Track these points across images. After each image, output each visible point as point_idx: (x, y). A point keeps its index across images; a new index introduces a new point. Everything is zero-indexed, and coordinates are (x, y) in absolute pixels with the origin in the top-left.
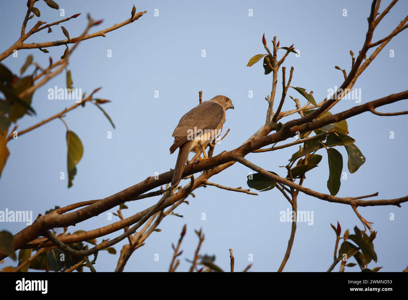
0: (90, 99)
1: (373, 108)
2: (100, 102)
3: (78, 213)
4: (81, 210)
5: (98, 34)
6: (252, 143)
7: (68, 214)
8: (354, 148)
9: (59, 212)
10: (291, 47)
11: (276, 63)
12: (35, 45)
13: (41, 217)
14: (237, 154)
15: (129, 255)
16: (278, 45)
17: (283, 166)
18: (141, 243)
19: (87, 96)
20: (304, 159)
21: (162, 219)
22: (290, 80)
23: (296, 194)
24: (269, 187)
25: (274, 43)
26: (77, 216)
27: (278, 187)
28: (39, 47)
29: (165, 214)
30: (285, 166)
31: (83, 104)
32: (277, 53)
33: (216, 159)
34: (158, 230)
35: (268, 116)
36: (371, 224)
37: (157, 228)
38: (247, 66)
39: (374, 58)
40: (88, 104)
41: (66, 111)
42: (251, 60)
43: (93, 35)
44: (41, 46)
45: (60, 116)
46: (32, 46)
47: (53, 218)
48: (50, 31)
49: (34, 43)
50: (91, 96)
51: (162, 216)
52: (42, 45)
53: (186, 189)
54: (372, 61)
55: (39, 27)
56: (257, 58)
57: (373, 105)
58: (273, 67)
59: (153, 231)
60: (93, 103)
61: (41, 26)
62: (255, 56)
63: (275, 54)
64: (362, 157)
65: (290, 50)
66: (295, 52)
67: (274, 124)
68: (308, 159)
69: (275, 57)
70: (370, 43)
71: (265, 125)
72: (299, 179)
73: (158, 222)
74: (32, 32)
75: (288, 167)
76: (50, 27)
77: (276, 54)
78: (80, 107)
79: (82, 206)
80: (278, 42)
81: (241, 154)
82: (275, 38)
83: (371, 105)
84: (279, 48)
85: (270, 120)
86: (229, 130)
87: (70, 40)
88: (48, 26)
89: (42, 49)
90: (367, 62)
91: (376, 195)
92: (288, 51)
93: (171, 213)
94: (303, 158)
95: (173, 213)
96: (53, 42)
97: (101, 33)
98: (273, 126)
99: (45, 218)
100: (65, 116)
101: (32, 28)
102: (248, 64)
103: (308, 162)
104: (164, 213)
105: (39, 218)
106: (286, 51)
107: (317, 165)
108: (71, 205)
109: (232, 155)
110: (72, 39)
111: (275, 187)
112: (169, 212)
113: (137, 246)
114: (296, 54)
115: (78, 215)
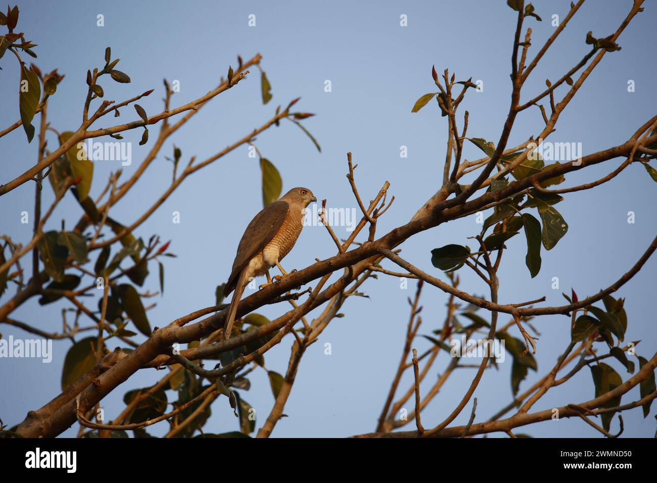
0: (286, 114)
1: (537, 183)
2: (299, 116)
3: (200, 324)
4: (203, 321)
5: (187, 107)
6: (398, 232)
7: (189, 326)
8: (553, 213)
9: (179, 322)
10: (468, 81)
11: (452, 104)
12: (103, 132)
13: (158, 330)
14: (381, 246)
15: (299, 354)
16: (453, 79)
17: (473, 237)
18: (312, 339)
19: (282, 111)
20: (502, 224)
21: (344, 301)
22: (465, 129)
23: (494, 271)
24: (457, 266)
25: (445, 77)
26: (198, 329)
27: (468, 263)
28: (109, 133)
29: (346, 295)
30: (475, 237)
31: (276, 122)
32: (452, 91)
33: (358, 253)
34: (340, 316)
35: (446, 174)
36: (535, 340)
37: (338, 312)
38: (412, 112)
39: (579, 87)
40: (283, 121)
41: (256, 133)
42: (418, 102)
43: (180, 109)
44: (111, 132)
45: (248, 140)
46: (99, 133)
47: (171, 333)
48: (117, 114)
49: (101, 129)
50: (287, 110)
51: (343, 297)
52: (112, 130)
53: (346, 278)
54: (576, 90)
55: (106, 109)
56: (426, 98)
57: (536, 180)
58: (448, 109)
59: (333, 317)
60: (290, 119)
61: (109, 107)
62: (422, 97)
63: (449, 93)
64: (563, 226)
65: (468, 84)
66: (475, 86)
67: (453, 184)
68: (506, 224)
69: (449, 95)
70: (518, 106)
71: (442, 187)
72: (497, 251)
73: (339, 305)
74: (96, 116)
75: (479, 238)
76: (118, 109)
77: (450, 91)
78: (274, 126)
79: (208, 312)
80: (452, 75)
81: (386, 246)
82: (446, 72)
83: (534, 179)
84: (454, 82)
85: (448, 178)
86: (394, 198)
87: (148, 119)
88: (115, 108)
89: (113, 134)
90: (571, 93)
91: (543, 299)
92: (465, 86)
93: (353, 293)
94: (501, 222)
95: (357, 292)
96: (127, 124)
97: (191, 106)
98: (452, 188)
99: (162, 332)
100: (255, 140)
101: (96, 111)
102: (413, 109)
103: (508, 227)
104: (344, 294)
105: (155, 333)
106: (463, 86)
107: (518, 231)
108: (195, 312)
109: (376, 246)
110: (151, 119)
111: (465, 264)
112: (351, 292)
113: (307, 344)
114: (477, 90)
115: (200, 328)
